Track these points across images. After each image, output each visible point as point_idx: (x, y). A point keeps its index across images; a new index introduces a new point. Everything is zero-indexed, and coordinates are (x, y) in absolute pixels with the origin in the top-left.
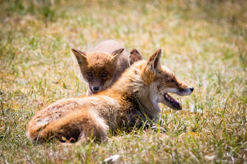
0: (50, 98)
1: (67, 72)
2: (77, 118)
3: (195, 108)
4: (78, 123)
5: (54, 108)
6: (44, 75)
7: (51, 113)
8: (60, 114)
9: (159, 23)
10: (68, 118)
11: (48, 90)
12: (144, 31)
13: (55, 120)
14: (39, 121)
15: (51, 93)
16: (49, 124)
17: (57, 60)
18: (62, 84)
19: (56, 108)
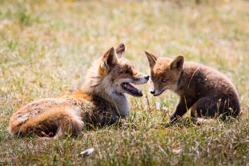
0: (28, 96)
1: (43, 72)
2: (55, 115)
3: (161, 106)
4: (56, 119)
5: (33, 105)
6: (22, 74)
7: (30, 110)
8: (38, 110)
9: (126, 27)
10: (46, 115)
11: (25, 89)
12: (112, 35)
13: (34, 116)
14: (20, 116)
15: (29, 92)
16: (29, 120)
17: (33, 61)
18: (38, 83)
19: (35, 105)
